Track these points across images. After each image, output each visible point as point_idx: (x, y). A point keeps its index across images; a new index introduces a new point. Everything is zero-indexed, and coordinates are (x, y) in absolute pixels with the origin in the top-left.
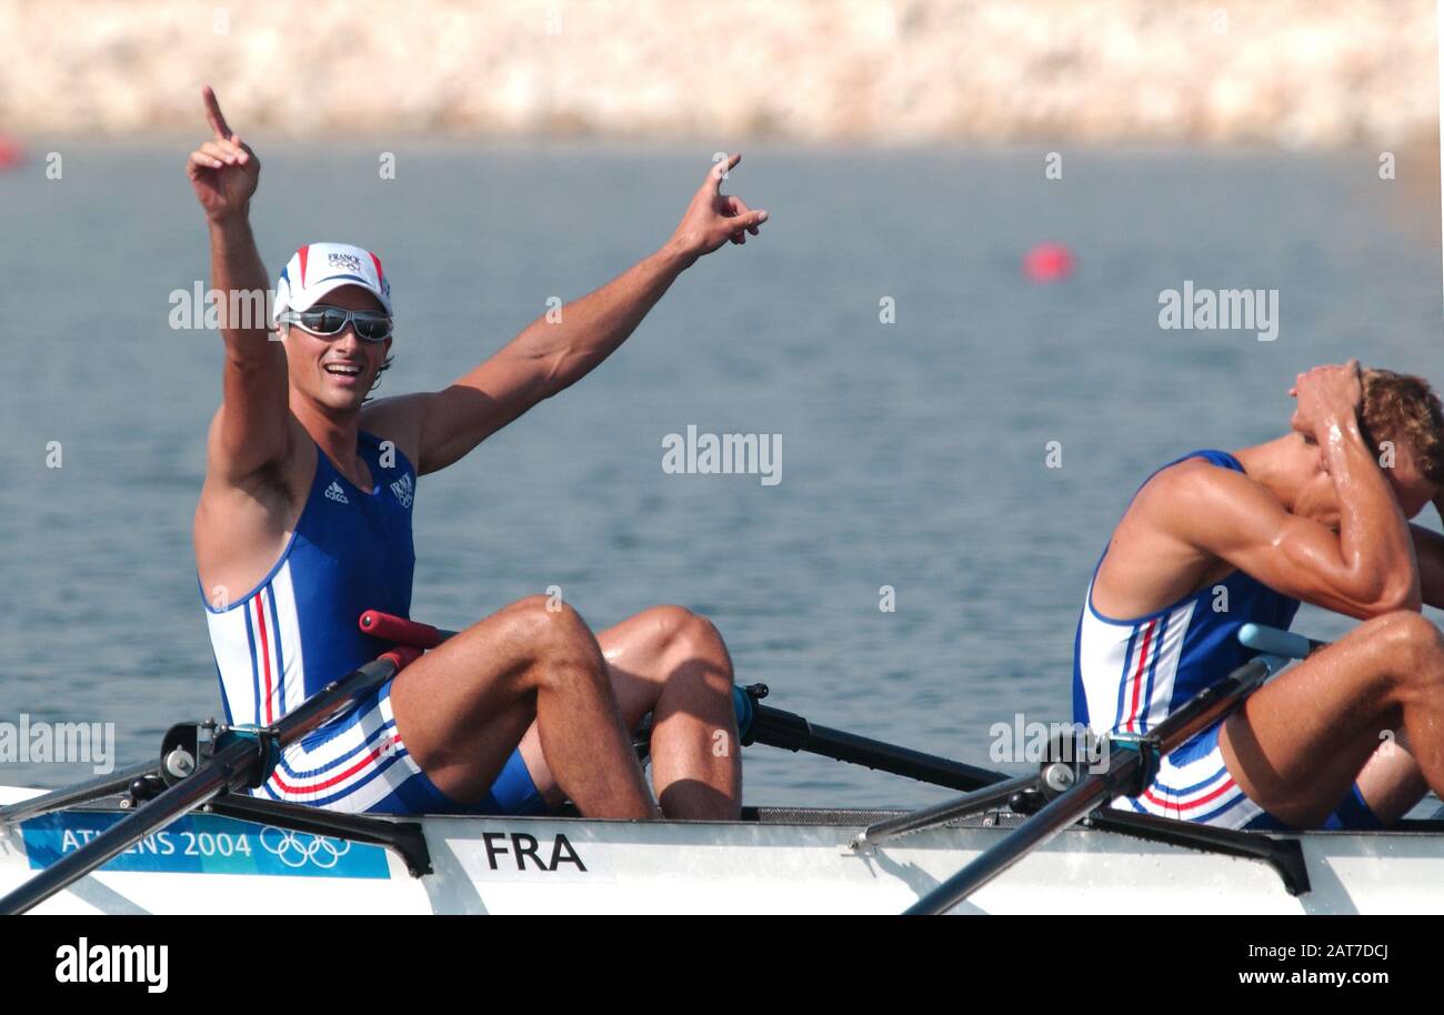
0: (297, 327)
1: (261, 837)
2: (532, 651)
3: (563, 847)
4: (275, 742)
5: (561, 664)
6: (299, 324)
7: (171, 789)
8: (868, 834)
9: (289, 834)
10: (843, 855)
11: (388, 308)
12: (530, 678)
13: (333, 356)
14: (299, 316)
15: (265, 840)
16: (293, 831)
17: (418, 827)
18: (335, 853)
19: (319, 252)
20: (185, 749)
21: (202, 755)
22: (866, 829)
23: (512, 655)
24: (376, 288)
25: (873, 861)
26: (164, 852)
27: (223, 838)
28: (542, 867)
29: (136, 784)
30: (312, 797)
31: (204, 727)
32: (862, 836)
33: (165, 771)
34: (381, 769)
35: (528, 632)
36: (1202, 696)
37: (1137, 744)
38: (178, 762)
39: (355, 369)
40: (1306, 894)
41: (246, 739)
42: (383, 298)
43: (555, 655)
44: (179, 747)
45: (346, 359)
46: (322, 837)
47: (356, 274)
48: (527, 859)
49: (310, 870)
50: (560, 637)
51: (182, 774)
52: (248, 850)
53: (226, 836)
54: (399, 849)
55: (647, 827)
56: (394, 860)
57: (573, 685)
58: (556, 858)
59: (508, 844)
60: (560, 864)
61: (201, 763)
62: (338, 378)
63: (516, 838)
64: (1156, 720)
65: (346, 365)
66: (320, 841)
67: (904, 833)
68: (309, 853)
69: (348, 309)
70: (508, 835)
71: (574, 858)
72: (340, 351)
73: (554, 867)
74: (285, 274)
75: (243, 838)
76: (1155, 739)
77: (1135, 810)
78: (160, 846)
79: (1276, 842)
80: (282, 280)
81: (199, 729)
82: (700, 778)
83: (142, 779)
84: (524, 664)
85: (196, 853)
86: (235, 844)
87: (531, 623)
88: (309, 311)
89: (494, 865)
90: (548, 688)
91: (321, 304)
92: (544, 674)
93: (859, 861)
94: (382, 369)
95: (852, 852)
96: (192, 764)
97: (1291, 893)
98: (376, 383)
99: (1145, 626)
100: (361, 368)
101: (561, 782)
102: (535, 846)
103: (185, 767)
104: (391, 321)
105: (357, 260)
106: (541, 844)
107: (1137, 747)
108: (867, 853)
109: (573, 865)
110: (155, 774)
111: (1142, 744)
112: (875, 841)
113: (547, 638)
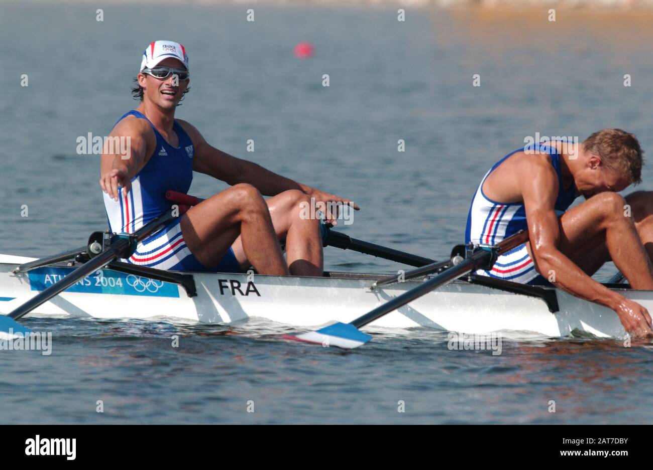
0: (150, 75)
1: (127, 279)
2: (239, 206)
3: (251, 286)
4: (135, 240)
5: (251, 212)
6: (151, 73)
7: (93, 259)
8: (377, 283)
9: (138, 278)
10: (367, 292)
11: (187, 68)
12: (238, 217)
13: (164, 87)
14: (150, 70)
15: (128, 280)
16: (140, 277)
17: (191, 277)
18: (157, 286)
19: (159, 45)
20: (98, 242)
21: (105, 245)
22: (377, 281)
23: (231, 207)
24: (182, 59)
25: (379, 295)
26: (86, 285)
27: (111, 279)
28: (242, 294)
29: (78, 256)
30: (146, 263)
31: (107, 233)
32: (375, 284)
33: (90, 251)
34: (175, 253)
35: (238, 198)
36: (519, 232)
37: (490, 248)
38: (95, 247)
39: (173, 92)
40: (557, 312)
41: (123, 239)
42: (185, 63)
43: (249, 208)
44: (96, 241)
45: (169, 88)
46: (152, 280)
47: (174, 53)
48: (236, 290)
49: (146, 293)
50: (251, 200)
51: (97, 252)
52: (121, 284)
53: (112, 279)
54: (184, 285)
55: (285, 279)
56: (181, 290)
57: (256, 220)
58: (248, 291)
59: (228, 284)
60: (250, 293)
61: (105, 248)
62: (166, 96)
63: (232, 282)
64: (498, 241)
65: (170, 90)
66: (151, 281)
67: (392, 284)
68: (146, 286)
69: (170, 67)
70: (228, 281)
71: (256, 291)
72: (167, 85)
73: (247, 294)
74: (145, 53)
75: (119, 279)
76: (498, 247)
77: (489, 276)
78: (85, 282)
79: (546, 291)
80: (144, 56)
81: (104, 234)
82: (307, 260)
83: (80, 254)
84: (236, 211)
85: (100, 285)
86: (116, 282)
87: (239, 195)
88: (154, 68)
89: (222, 293)
90: (246, 222)
91: (159, 65)
92: (244, 216)
93: (373, 295)
94: (185, 92)
95: (370, 291)
96: (100, 248)
97: (550, 311)
98: (183, 98)
99: (499, 206)
100: (176, 92)
101: (250, 260)
102: (239, 286)
103: (98, 250)
104: (188, 73)
105: (174, 48)
106: (242, 284)
107: (491, 250)
108: (377, 291)
109: (255, 294)
110: (85, 252)
111: (493, 249)
112: (380, 287)
113: (246, 200)
